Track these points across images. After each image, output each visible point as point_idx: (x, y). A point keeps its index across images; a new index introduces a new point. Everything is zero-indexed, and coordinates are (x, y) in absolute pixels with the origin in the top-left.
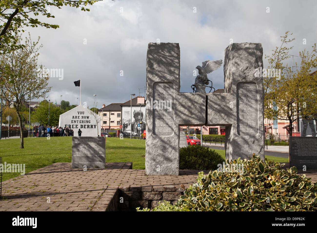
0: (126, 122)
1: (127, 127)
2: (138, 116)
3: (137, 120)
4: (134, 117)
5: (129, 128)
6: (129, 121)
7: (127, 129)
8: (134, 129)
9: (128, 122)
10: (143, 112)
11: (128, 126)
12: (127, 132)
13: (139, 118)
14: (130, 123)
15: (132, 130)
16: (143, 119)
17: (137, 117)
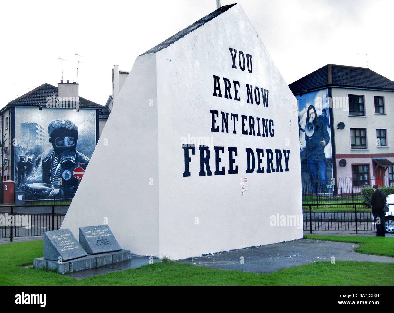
0: (28, 157)
1: (29, 171)
2: (63, 139)
3: (59, 151)
4: (50, 140)
5: (37, 174)
6: (37, 152)
7: (30, 178)
8: (52, 177)
9: (31, 157)
10: (76, 125)
11: (34, 169)
12: (31, 186)
13: (66, 143)
14: (39, 159)
15: (46, 180)
16: (78, 146)
17: (61, 142)
